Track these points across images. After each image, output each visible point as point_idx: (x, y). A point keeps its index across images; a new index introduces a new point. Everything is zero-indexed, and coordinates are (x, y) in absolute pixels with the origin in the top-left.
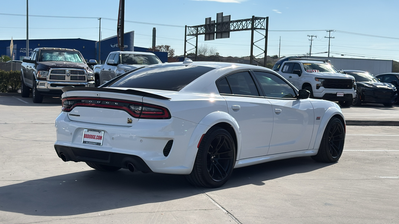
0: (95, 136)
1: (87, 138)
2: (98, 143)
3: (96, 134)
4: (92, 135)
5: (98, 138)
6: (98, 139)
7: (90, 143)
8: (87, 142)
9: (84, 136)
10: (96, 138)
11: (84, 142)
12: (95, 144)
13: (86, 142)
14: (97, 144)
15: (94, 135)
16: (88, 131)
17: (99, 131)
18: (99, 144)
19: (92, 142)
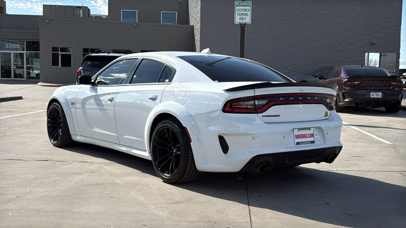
0: (307, 134)
1: (299, 139)
2: (311, 141)
3: (307, 132)
4: (303, 134)
5: (309, 136)
6: (310, 138)
7: (303, 143)
8: (301, 142)
9: (296, 137)
10: (307, 137)
11: (298, 143)
12: (309, 142)
13: (299, 142)
14: (311, 143)
15: (305, 134)
16: (298, 131)
17: (309, 129)
18: (313, 142)
19: (305, 142)
